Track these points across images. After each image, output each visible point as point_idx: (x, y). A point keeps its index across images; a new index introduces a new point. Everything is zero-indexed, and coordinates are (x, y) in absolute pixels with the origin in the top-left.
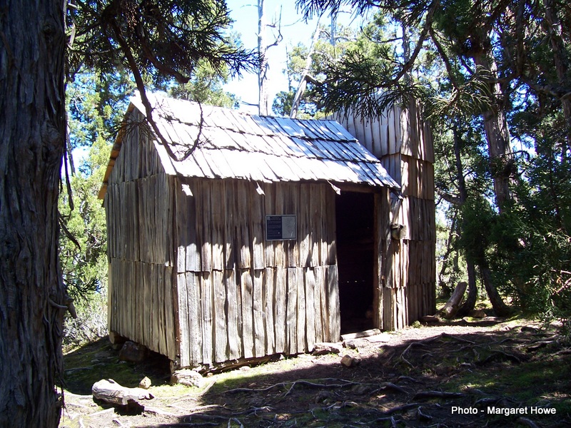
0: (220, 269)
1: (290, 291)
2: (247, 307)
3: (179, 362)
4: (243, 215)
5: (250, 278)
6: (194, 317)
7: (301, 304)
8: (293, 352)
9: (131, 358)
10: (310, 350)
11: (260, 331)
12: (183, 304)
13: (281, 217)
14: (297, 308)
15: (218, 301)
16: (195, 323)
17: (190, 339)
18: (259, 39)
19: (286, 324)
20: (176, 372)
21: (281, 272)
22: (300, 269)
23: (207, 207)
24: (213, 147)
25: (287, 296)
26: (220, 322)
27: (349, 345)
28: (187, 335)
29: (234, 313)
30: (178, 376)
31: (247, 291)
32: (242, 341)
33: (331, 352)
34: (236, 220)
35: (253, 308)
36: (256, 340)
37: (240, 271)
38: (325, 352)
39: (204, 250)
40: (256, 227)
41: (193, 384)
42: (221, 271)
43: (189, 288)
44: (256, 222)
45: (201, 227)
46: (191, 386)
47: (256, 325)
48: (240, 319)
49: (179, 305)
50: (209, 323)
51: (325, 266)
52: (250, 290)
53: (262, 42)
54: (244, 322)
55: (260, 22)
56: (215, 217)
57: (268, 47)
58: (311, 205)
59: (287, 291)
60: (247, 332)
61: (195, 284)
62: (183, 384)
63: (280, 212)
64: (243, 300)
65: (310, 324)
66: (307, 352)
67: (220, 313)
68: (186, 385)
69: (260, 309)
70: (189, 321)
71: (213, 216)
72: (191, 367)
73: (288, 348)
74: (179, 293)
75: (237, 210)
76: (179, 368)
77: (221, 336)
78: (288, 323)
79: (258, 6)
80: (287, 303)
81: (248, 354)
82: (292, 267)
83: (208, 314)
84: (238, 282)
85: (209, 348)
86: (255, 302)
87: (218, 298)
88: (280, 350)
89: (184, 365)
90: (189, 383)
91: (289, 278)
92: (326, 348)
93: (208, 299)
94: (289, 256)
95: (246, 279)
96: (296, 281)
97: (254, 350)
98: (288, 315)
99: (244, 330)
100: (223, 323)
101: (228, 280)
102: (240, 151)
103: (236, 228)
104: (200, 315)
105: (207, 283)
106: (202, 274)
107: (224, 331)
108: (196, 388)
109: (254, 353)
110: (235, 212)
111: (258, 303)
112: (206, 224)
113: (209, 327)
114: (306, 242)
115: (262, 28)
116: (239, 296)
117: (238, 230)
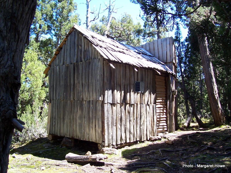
0: (119, 103)
1: (142, 114)
2: (128, 120)
3: (104, 144)
4: (128, 80)
5: (129, 108)
6: (110, 123)
7: (145, 120)
8: (143, 140)
9: (68, 145)
10: (148, 139)
11: (132, 131)
12: (106, 118)
13: (139, 82)
14: (144, 121)
15: (119, 117)
16: (110, 126)
17: (108, 133)
18: (87, 18)
19: (140, 128)
20: (103, 148)
21: (139, 106)
22: (145, 105)
23: (115, 75)
24: (114, 51)
25: (141, 116)
26: (119, 126)
27: (163, 137)
28: (107, 132)
29: (123, 122)
30: (104, 150)
31: (128, 113)
32: (126, 135)
33: (158, 140)
34: (125, 82)
35: (130, 121)
36: (131, 134)
37: (126, 104)
38: (156, 140)
39: (114, 94)
40: (132, 85)
41: (113, 153)
42: (119, 104)
43: (108, 111)
44: (132, 83)
45: (113, 84)
46: (112, 154)
47: (131, 128)
48: (125, 125)
49: (105, 118)
50: (115, 126)
51: (153, 104)
52: (129, 113)
53: (88, 19)
54: (127, 126)
55: (87, 11)
56: (118, 80)
57: (91, 21)
58: (149, 79)
59: (141, 114)
60: (128, 131)
61: (111, 109)
62: (107, 153)
63: (139, 81)
64: (127, 117)
65: (148, 128)
66: (147, 140)
67: (119, 122)
68: (109, 154)
69: (132, 121)
70: (108, 125)
71: (117, 79)
72: (109, 146)
73: (141, 138)
74: (105, 113)
75: (126, 78)
76: (104, 146)
77: (119, 133)
78: (141, 128)
79: (87, 4)
80: (141, 119)
81: (128, 141)
82: (142, 104)
83: (115, 122)
84: (125, 109)
85: (115, 137)
86: (131, 118)
87: (118, 115)
88: (138, 139)
89: (106, 145)
90: (111, 153)
91: (142, 109)
92: (156, 138)
93: (115, 116)
94: (142, 99)
95: (128, 108)
96: (143, 110)
97: (130, 139)
98: (141, 124)
99: (127, 130)
100: (120, 127)
101: (122, 107)
102: (123, 53)
103: (125, 85)
104: (112, 123)
105: (114, 108)
106: (113, 104)
107: (120, 130)
108: (115, 155)
109: (130, 140)
110: (125, 79)
111: (132, 118)
112: (115, 82)
113: (115, 128)
114: (147, 93)
115: (88, 13)
116: (125, 115)
117: (126, 86)
